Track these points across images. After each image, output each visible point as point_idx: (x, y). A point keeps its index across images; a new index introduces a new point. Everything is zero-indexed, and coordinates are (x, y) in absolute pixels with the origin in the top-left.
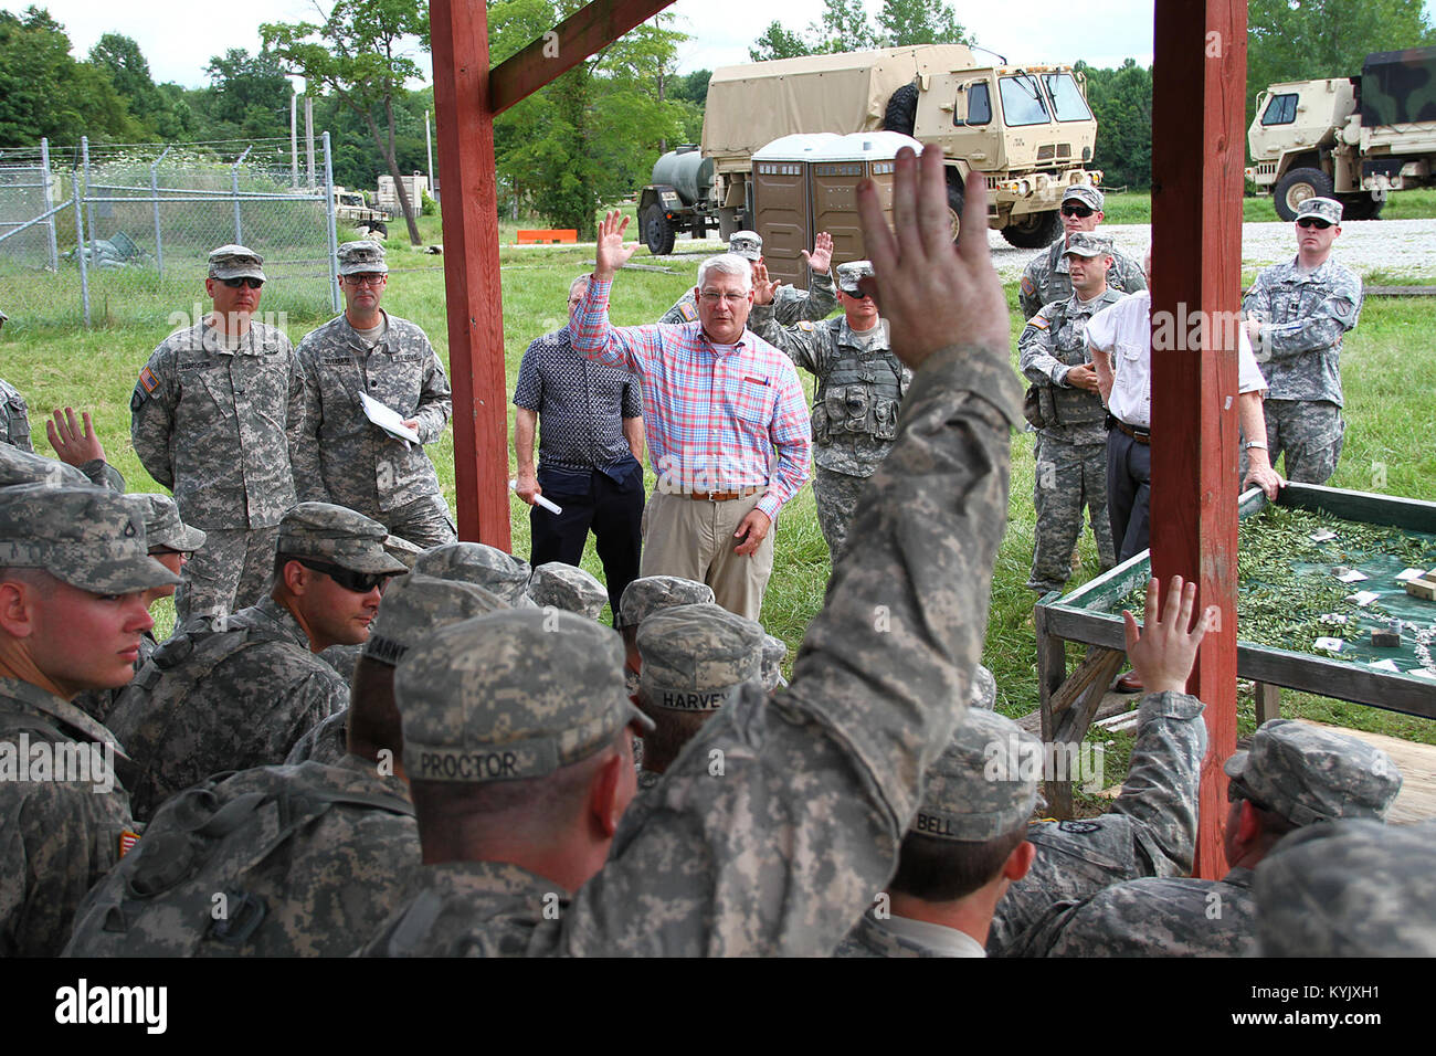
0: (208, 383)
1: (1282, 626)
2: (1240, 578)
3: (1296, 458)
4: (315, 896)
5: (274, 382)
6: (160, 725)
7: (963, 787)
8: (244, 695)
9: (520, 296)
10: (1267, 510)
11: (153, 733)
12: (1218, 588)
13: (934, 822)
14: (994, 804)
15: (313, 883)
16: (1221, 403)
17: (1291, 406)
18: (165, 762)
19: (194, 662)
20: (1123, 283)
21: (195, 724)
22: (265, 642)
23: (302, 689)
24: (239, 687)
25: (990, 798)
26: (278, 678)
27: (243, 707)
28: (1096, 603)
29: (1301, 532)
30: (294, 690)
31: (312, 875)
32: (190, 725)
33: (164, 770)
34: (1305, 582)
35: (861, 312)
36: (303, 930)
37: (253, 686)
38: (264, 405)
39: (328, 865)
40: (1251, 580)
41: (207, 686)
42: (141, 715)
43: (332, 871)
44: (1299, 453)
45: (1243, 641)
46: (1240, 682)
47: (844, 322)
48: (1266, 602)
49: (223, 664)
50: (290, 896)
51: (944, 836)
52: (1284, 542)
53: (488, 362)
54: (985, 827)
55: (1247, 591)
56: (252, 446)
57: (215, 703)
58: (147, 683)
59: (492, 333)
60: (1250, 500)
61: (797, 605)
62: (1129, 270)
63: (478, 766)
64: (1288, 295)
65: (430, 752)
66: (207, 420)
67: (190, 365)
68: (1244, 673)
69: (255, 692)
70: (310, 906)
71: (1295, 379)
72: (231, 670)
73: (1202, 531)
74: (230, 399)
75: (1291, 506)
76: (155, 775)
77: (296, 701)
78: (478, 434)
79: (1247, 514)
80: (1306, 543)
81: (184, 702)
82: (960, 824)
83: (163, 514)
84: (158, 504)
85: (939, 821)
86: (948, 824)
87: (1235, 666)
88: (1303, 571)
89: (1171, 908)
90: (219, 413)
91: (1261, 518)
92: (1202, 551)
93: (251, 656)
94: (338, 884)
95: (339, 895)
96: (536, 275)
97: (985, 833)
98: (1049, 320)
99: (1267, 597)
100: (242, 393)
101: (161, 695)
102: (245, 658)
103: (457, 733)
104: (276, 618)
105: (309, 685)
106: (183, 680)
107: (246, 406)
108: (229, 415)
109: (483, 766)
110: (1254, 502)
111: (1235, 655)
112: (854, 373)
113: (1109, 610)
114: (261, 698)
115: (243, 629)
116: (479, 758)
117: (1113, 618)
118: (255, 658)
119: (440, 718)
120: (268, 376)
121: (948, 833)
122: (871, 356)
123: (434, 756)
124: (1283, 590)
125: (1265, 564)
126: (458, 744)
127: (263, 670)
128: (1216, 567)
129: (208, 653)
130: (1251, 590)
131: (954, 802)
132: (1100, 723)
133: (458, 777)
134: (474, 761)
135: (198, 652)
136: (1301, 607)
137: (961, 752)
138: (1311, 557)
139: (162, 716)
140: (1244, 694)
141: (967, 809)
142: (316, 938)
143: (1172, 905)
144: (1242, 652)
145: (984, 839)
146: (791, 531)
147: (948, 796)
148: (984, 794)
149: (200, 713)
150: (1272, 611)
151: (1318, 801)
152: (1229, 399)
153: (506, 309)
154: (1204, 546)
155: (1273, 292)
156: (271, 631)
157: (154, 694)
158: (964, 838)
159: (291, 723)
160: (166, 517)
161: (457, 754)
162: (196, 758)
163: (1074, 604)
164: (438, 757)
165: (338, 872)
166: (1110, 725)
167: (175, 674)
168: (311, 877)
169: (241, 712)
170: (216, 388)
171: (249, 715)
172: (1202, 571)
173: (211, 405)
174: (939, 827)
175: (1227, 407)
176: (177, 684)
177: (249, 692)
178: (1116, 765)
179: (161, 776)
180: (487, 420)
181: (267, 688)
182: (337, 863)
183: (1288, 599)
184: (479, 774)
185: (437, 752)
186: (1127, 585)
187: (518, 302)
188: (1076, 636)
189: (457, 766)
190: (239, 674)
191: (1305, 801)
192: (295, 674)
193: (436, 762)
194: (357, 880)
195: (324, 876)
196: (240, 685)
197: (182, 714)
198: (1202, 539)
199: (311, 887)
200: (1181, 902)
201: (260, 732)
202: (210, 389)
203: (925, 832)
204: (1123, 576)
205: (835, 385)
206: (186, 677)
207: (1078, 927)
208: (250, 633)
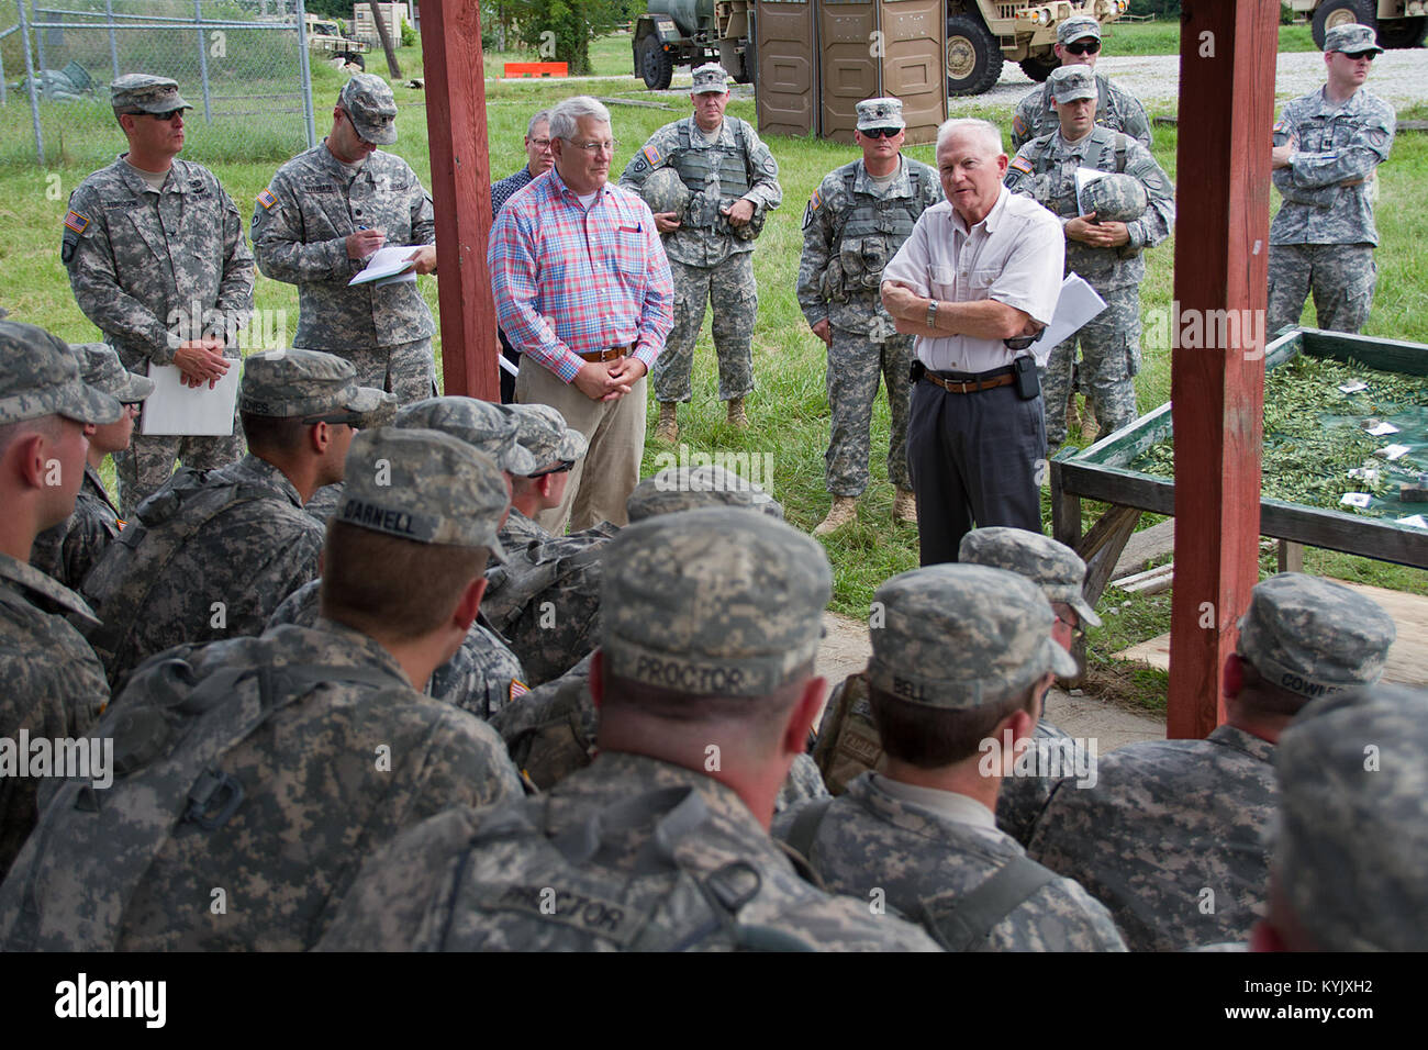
0: (138, 222)
1: (1308, 482)
2: (1265, 432)
3: (1334, 305)
4: (309, 766)
5: (205, 220)
6: (144, 584)
7: (937, 650)
8: (232, 555)
9: (508, 134)
10: (1295, 360)
11: (137, 592)
12: (1241, 441)
13: (908, 686)
14: (971, 671)
15: (305, 752)
16: (1249, 247)
17: (1326, 249)
18: (149, 624)
19: (181, 519)
20: (1121, 123)
21: (182, 586)
22: (255, 499)
23: (293, 549)
24: (227, 547)
25: (967, 664)
26: (269, 536)
27: (232, 566)
28: (1114, 458)
29: (1330, 383)
30: (284, 549)
31: (303, 744)
32: (176, 586)
33: (148, 632)
34: (1333, 436)
35: (878, 153)
36: (296, 801)
37: (242, 545)
38: (198, 245)
39: (321, 735)
40: (1277, 435)
41: (193, 545)
42: (124, 573)
43: (325, 740)
44: (1337, 300)
45: (1268, 497)
46: (1262, 540)
47: (862, 167)
48: (1292, 457)
49: (210, 523)
50: (282, 765)
51: (918, 702)
52: (1312, 393)
53: (474, 206)
54: (961, 694)
55: (1272, 445)
56: (188, 291)
57: (202, 563)
58: (131, 541)
59: (477, 173)
60: (1277, 350)
61: (802, 462)
62: (1128, 107)
63: (703, 680)
64: (1320, 132)
65: (650, 655)
66: (137, 264)
67: (116, 204)
68: (1266, 532)
69: (245, 552)
70: (303, 775)
71: (1332, 222)
72: (219, 530)
73: (1227, 382)
74: (162, 241)
75: (1320, 356)
76: (138, 637)
77: (287, 560)
78: (464, 282)
79: (1274, 364)
80: (1334, 395)
81: (170, 561)
82: (933, 689)
83: (99, 364)
84: (93, 354)
85: (912, 685)
86: (922, 689)
87: (1257, 523)
88: (1331, 424)
89: (1152, 769)
90: (151, 255)
91: (1289, 369)
92: (1226, 405)
93: (239, 514)
94: (331, 753)
95: (333, 765)
96: (524, 111)
97: (961, 700)
98: (1032, 162)
99: (1293, 452)
100: (173, 234)
101: (147, 551)
102: (233, 517)
103: (684, 642)
104: (266, 475)
105: (301, 544)
106: (168, 538)
107: (180, 248)
108: (161, 258)
109: (708, 680)
110: (1281, 352)
111: (1258, 511)
112: (872, 223)
113: (1128, 465)
114: (251, 559)
115: (232, 485)
116: (706, 671)
117: (1131, 474)
118: (243, 517)
119: (667, 624)
120: (199, 215)
121: (922, 699)
122: (890, 204)
123: (655, 661)
124: (1309, 443)
125: (1291, 417)
126: (684, 653)
127: (253, 529)
128: (1240, 421)
129: (196, 511)
130: (1277, 443)
131: (928, 666)
132: (1117, 583)
133: (680, 686)
134: (700, 674)
135: (185, 509)
136: (1327, 462)
137: (938, 615)
138: (1339, 409)
139: (147, 575)
140: (1265, 552)
141: (941, 675)
142: (309, 808)
143: (1153, 766)
144: (1267, 511)
145: (960, 707)
146: (795, 383)
147: (923, 660)
148: (959, 659)
149: (186, 574)
150: (1297, 466)
151: (1288, 657)
152: (1258, 244)
153: (493, 147)
154: (1229, 399)
155: (1305, 128)
156: (261, 487)
157: (139, 551)
158: (939, 704)
159: (281, 584)
160: (102, 367)
161: (682, 663)
162: (183, 620)
163: (1090, 459)
164: (660, 663)
165: (333, 742)
166: (1127, 585)
167: (160, 532)
168: (303, 746)
169: (229, 573)
170: (147, 228)
171: (238, 575)
172: (1225, 425)
173: (141, 246)
174: (912, 691)
175: (1256, 252)
176: (162, 542)
177: (237, 552)
178: (1133, 627)
179: (144, 637)
180: (474, 268)
181: (256, 547)
182: (330, 733)
183: (1314, 454)
184: (703, 686)
185: (657, 656)
186: (1147, 440)
187: (505, 140)
188: (1092, 493)
189: (680, 675)
190: (228, 533)
191: (1277, 657)
192: (286, 532)
193: (656, 667)
194: (351, 750)
195: (316, 745)
196: (228, 544)
197: (167, 575)
198: (1226, 392)
199: (303, 756)
200: (1163, 763)
201: (251, 593)
202: (141, 230)
203: (901, 696)
204: (1143, 430)
205: (851, 237)
206: (172, 536)
207: (1064, 796)
208: (239, 489)
